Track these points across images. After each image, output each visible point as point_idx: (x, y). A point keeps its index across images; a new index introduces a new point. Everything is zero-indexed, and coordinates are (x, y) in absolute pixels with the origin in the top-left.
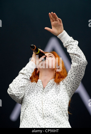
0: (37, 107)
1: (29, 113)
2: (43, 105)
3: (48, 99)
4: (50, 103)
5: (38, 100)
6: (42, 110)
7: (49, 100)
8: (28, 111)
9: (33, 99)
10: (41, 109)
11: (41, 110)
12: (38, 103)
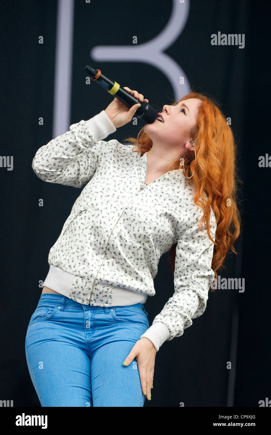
0: (102, 222)
1: (83, 227)
2: (117, 225)
3: (132, 221)
4: (132, 233)
5: (114, 210)
6: (109, 233)
7: (133, 225)
8: (83, 221)
9: (105, 202)
10: (109, 231)
11: (107, 234)
12: (112, 215)
